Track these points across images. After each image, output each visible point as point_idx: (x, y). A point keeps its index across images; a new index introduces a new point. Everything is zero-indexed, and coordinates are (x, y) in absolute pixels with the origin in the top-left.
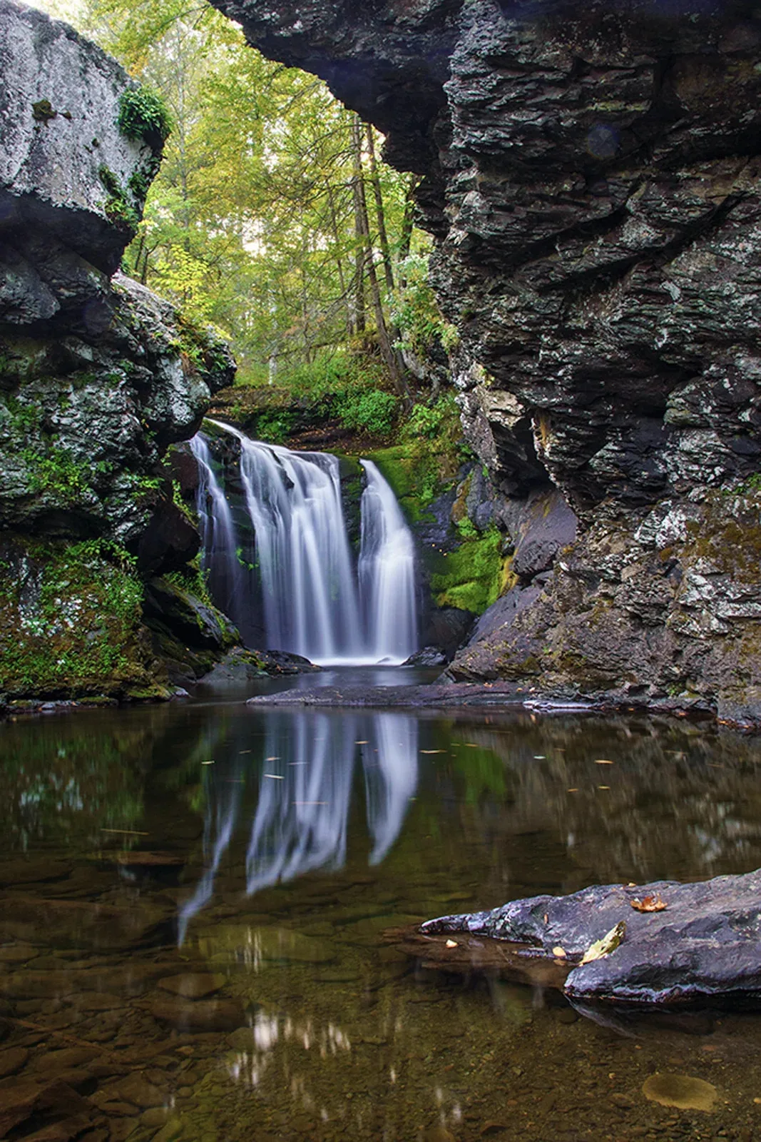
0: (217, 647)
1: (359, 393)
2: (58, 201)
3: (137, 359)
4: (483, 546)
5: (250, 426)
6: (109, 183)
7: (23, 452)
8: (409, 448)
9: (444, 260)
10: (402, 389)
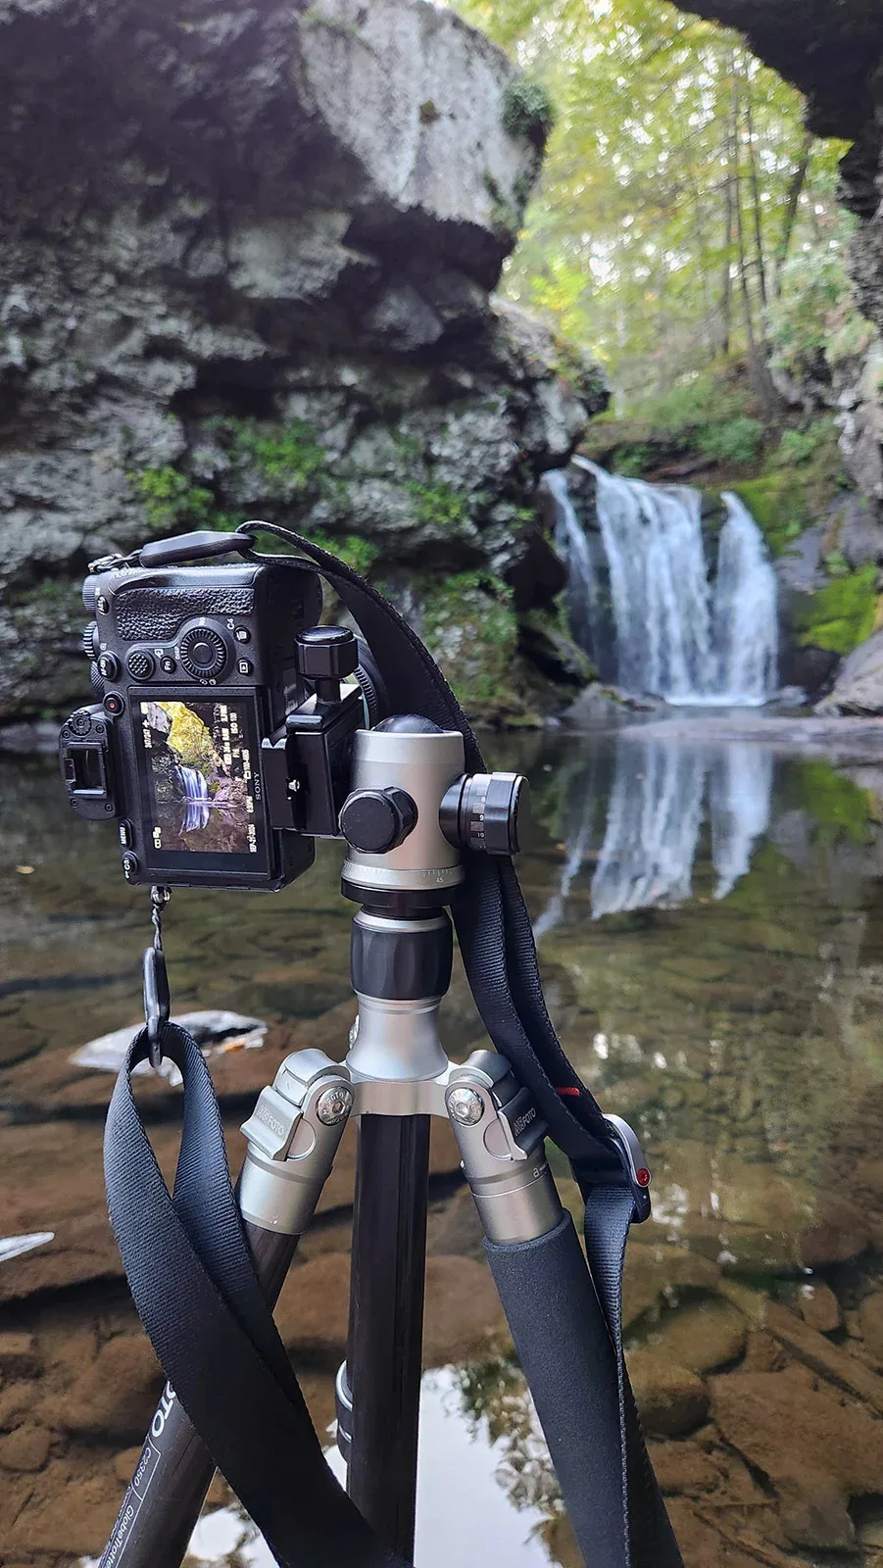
0: (578, 682)
1: (722, 422)
2: (443, 213)
3: (516, 384)
4: (855, 582)
5: (605, 461)
6: (492, 189)
7: (408, 484)
8: (777, 480)
9: (868, 244)
10: (770, 415)
